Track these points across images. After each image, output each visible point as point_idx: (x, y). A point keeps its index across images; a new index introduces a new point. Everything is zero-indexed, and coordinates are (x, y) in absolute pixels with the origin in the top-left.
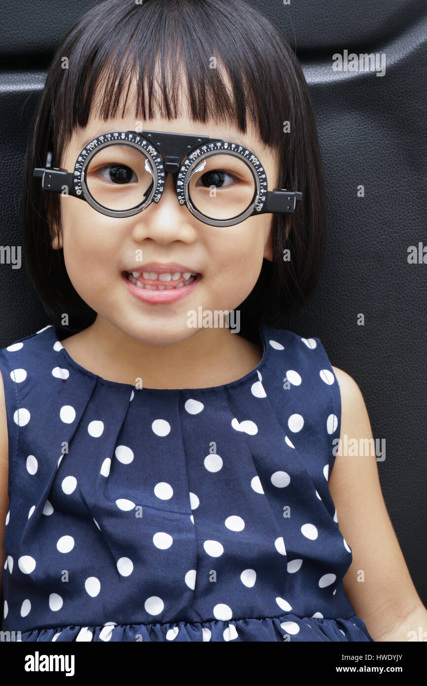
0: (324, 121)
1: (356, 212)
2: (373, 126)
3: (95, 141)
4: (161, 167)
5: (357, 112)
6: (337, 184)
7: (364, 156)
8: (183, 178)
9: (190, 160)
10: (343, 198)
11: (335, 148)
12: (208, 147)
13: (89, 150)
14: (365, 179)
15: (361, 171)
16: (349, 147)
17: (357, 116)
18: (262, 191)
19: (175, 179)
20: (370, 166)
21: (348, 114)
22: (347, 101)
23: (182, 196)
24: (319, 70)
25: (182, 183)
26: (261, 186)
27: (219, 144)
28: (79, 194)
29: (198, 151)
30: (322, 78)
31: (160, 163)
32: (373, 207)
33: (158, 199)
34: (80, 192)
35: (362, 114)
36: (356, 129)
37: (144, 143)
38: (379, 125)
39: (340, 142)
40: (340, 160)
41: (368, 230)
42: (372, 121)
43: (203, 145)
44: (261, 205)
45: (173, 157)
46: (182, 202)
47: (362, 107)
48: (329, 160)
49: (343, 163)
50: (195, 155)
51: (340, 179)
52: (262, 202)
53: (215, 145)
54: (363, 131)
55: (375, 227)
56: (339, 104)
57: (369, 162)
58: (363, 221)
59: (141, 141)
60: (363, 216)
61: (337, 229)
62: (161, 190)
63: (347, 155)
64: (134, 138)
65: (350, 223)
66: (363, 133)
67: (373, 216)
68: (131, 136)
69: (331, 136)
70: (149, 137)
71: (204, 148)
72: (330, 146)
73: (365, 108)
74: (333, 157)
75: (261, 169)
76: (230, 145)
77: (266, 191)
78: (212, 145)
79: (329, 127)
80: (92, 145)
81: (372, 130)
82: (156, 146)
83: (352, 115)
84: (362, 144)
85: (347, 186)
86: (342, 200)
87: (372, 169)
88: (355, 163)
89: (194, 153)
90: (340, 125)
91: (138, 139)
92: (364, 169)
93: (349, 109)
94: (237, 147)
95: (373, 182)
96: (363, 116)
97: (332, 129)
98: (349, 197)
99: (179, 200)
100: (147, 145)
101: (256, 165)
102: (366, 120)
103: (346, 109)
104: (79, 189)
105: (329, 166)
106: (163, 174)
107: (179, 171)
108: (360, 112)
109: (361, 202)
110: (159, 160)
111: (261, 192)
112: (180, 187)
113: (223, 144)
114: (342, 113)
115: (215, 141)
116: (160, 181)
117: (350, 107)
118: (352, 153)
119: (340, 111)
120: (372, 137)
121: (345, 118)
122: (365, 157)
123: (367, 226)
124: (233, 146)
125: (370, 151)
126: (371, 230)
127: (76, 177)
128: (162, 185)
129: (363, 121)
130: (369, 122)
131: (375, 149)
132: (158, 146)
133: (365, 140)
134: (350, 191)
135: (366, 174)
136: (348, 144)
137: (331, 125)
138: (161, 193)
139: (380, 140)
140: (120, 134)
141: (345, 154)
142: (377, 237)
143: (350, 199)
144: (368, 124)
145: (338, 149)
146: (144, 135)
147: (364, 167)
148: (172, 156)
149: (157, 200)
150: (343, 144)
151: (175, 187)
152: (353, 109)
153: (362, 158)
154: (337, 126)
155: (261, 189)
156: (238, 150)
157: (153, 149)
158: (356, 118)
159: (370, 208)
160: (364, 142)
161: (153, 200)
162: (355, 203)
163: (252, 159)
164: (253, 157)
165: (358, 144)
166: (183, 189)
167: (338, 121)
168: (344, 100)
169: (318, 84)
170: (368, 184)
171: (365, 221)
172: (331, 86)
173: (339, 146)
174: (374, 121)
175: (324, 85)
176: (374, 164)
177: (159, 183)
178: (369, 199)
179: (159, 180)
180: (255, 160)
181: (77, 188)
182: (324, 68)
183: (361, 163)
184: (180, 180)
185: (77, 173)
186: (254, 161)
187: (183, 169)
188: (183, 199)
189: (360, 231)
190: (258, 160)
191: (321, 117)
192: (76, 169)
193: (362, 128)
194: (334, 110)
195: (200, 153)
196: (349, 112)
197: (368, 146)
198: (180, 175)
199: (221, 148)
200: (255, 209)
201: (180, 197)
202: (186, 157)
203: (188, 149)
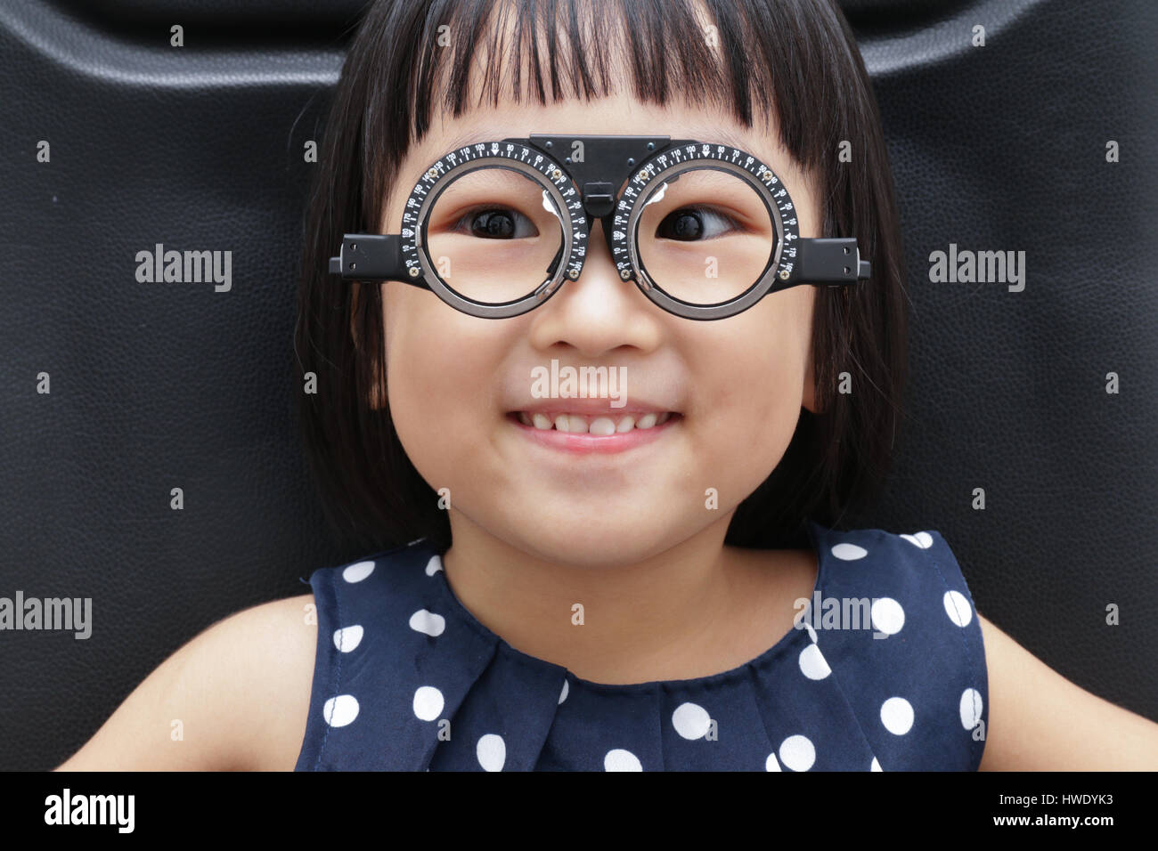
3: (440, 165)
4: (578, 205)
5: (903, 141)
7: (914, 227)
8: (623, 225)
9: (634, 186)
12: (670, 157)
13: (429, 183)
14: (916, 274)
17: (901, 149)
18: (789, 237)
19: (609, 227)
23: (625, 261)
25: (622, 236)
26: (785, 226)
27: (691, 149)
28: (415, 275)
29: (650, 166)
31: (574, 198)
33: (577, 272)
34: (417, 270)
36: (900, 173)
37: (539, 159)
38: (944, 166)
43: (658, 153)
44: (789, 267)
45: (600, 183)
46: (625, 274)
50: (644, 175)
52: (790, 260)
53: (684, 152)
54: (913, 178)
59: (532, 156)
62: (582, 253)
64: (518, 151)
66: (913, 182)
68: (510, 148)
70: (548, 147)
71: (662, 159)
75: (782, 193)
76: (714, 148)
77: (796, 237)
78: (678, 152)
80: (433, 173)
81: (932, 177)
82: (563, 164)
89: (642, 171)
91: (526, 152)
94: (729, 151)
99: (620, 271)
100: (545, 163)
101: (772, 185)
102: (920, 157)
104: (415, 265)
106: (582, 221)
107: (614, 211)
108: (909, 140)
110: (571, 192)
111: (786, 240)
112: (618, 244)
113: (699, 147)
115: (682, 144)
116: (578, 236)
120: (929, 190)
122: (914, 229)
124: (721, 150)
127: (408, 241)
128: (582, 242)
129: (913, 157)
130: (925, 161)
132: (566, 163)
135: (916, 263)
138: (582, 259)
139: (946, 196)
140: (488, 146)
144: (924, 164)
146: (535, 144)
148: (597, 181)
149: (574, 273)
151: (609, 244)
155: (786, 233)
156: (731, 158)
157: (558, 171)
161: (566, 277)
163: (762, 174)
164: (762, 169)
166: (625, 247)
170: (921, 283)
174: (936, 159)
177: (575, 239)
179: (575, 232)
180: (768, 175)
181: (409, 263)
184: (619, 228)
185: (407, 233)
186: (765, 178)
187: (623, 205)
188: (627, 268)
190: (774, 175)
192: (404, 225)
193: (911, 171)
195: (655, 170)
198: (618, 219)
199: (695, 158)
200: (777, 276)
201: (620, 265)
202: (627, 181)
203: (631, 162)
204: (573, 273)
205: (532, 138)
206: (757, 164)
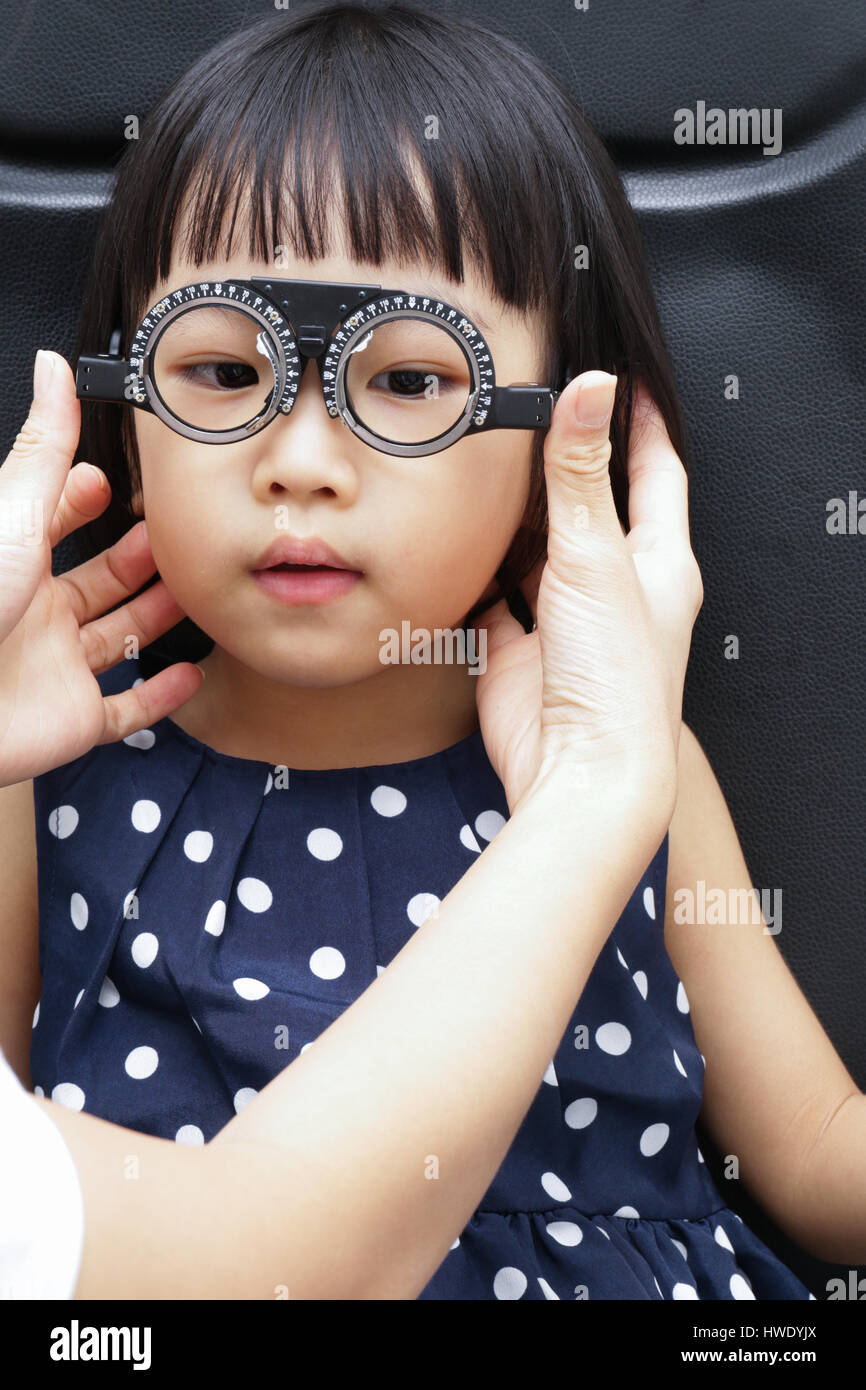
0: (688, 281)
1: (743, 458)
2: (783, 294)
3: (167, 301)
4: (292, 346)
5: (754, 267)
6: (710, 403)
7: (763, 350)
8: (333, 366)
9: (345, 331)
10: (719, 431)
11: (707, 334)
12: (378, 306)
13: (156, 317)
14: (764, 395)
15: (755, 380)
16: (735, 332)
17: (751, 274)
18: (485, 386)
20: (773, 370)
21: (735, 269)
22: (734, 245)
23: (334, 400)
24: (682, 183)
25: (332, 376)
26: (482, 376)
27: (399, 300)
28: (140, 401)
29: (360, 314)
30: (686, 199)
31: (289, 339)
32: (777, 449)
33: (290, 406)
34: (143, 396)
35: (761, 271)
36: (750, 298)
37: (259, 301)
38: (793, 292)
39: (717, 324)
40: (716, 358)
41: (765, 493)
42: (780, 284)
43: (369, 301)
44: (484, 414)
45: (314, 327)
46: (332, 411)
47: (762, 256)
48: (695, 357)
49: (722, 364)
50: (354, 321)
51: (714, 393)
52: (485, 407)
53: (392, 302)
54: (763, 303)
55: (779, 488)
56: (717, 250)
57: (772, 363)
58: (757, 476)
59: (252, 298)
60: (756, 467)
61: (705, 490)
62: (294, 389)
63: (730, 348)
64: (239, 292)
65: (732, 480)
66: (762, 307)
67: (776, 467)
68: (232, 289)
69: (701, 310)
70: (268, 290)
71: (372, 308)
72: (699, 330)
73: (768, 258)
74: (704, 351)
75: (481, 345)
76: (419, 300)
77: (491, 387)
78: (386, 303)
79: (696, 294)
80: (161, 308)
81: (780, 302)
82: (281, 306)
83: (742, 271)
84: (759, 327)
85: (728, 408)
86: (717, 434)
87: (778, 377)
88: (745, 365)
89: (353, 318)
90: (718, 291)
91: (246, 294)
92: (762, 377)
93: (737, 259)
94: (433, 303)
95: (778, 401)
96: (764, 273)
97: (704, 298)
98: (732, 429)
99: (328, 409)
100: (264, 306)
101: (471, 338)
102: (769, 282)
103: (732, 259)
104: (141, 392)
105: (694, 370)
106: (295, 360)
107: (325, 353)
108: (759, 267)
109: (754, 439)
110: (287, 333)
111: (482, 390)
112: (328, 383)
113: (406, 300)
114: (724, 268)
115: (391, 294)
116: (291, 374)
117: (738, 256)
118: (740, 344)
119: (719, 263)
120: (779, 315)
121: (729, 278)
123: (764, 487)
124: (426, 302)
125: (775, 342)
126: (772, 494)
127: (135, 369)
128: (294, 380)
129: (763, 283)
130: (775, 287)
131: (784, 338)
132: (285, 306)
133: (765, 319)
134: (733, 418)
135: (764, 385)
136: (732, 327)
137: (702, 290)
138: (294, 396)
139: (794, 321)
140: (212, 286)
141: (727, 346)
142: (783, 508)
143: (733, 433)
144: (773, 289)
145: (712, 335)
146: (256, 287)
147: (763, 373)
148: (311, 325)
150: (723, 326)
152: (744, 261)
153: (759, 355)
154: (712, 292)
155: (482, 383)
156: (435, 310)
157: (275, 313)
158: (750, 278)
159: (771, 453)
160: (764, 325)
161: (279, 410)
162: (743, 441)
163: (463, 327)
164: (463, 322)
165: (753, 327)
166: (334, 386)
167: (716, 283)
168: (729, 243)
169: (679, 211)
170: (769, 406)
171: (760, 476)
172: (703, 214)
173: (715, 330)
174: (785, 285)
175: (690, 212)
176: (781, 367)
177: (288, 377)
178: (769, 433)
179: (289, 370)
180: (468, 328)
182: (691, 180)
183: (755, 364)
184: (329, 369)
185: (135, 362)
186: (466, 330)
187: (333, 348)
188: (335, 406)
189: (750, 495)
190: (474, 328)
191: (683, 273)
192: (132, 354)
193: (760, 296)
194: (708, 261)
195: (364, 317)
196: (737, 267)
197: (771, 332)
198: (329, 361)
199: (402, 308)
200: (472, 421)
201: (329, 403)
202: (339, 325)
203: (342, 310)
204: (286, 407)
205: (253, 281)
206: (459, 317)
